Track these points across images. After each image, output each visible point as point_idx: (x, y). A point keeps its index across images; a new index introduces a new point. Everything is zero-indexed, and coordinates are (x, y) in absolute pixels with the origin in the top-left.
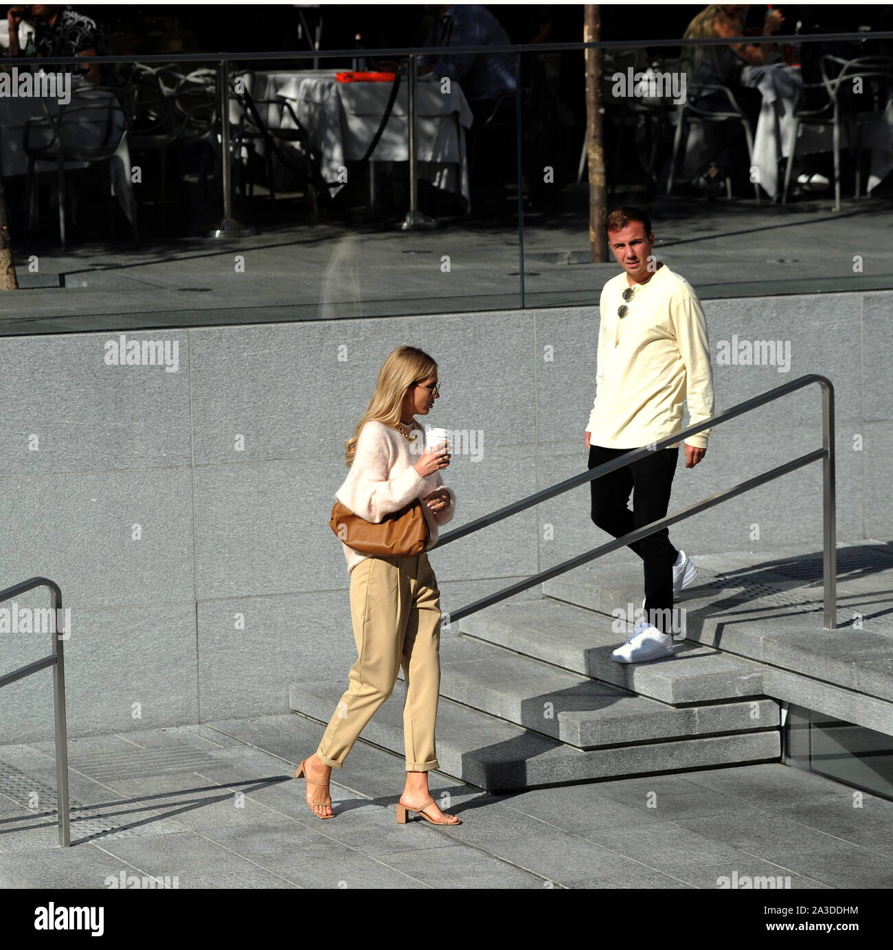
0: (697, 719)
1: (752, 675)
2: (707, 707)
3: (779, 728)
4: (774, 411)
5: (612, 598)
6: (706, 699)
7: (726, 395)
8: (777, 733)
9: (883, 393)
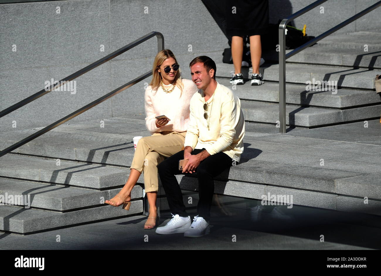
0: (110, 195)
2: (113, 190)
3: (142, 198)
6: (113, 186)
7: (53, 48)
8: (142, 201)
9: (119, 46)
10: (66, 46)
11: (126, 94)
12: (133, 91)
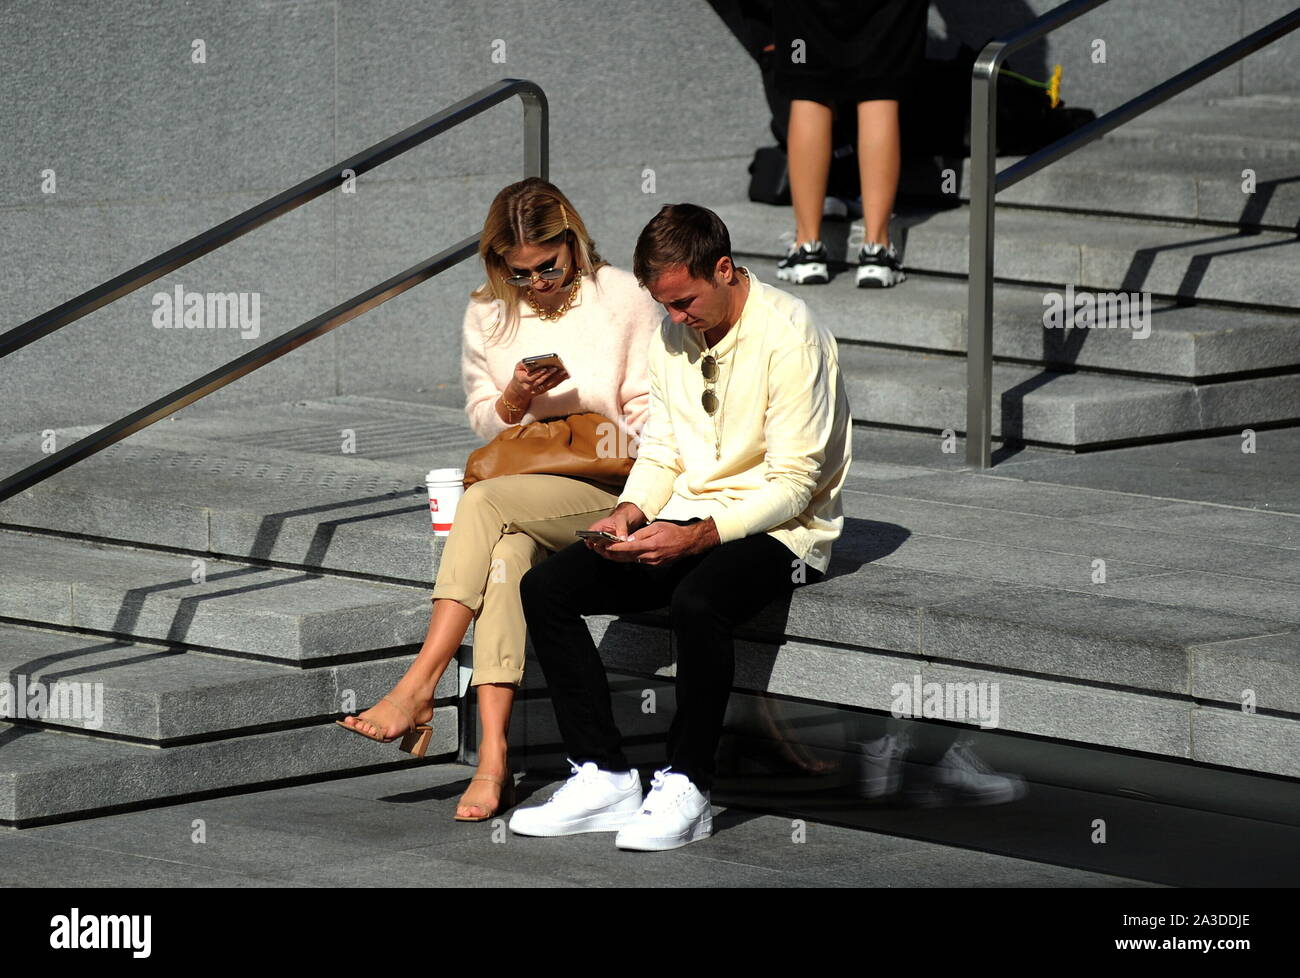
0: (336, 685)
1: (419, 608)
2: (351, 665)
3: (454, 701)
6: (350, 651)
7: (125, 133)
8: (453, 709)
10: (171, 127)
11: (389, 310)
12: (417, 300)
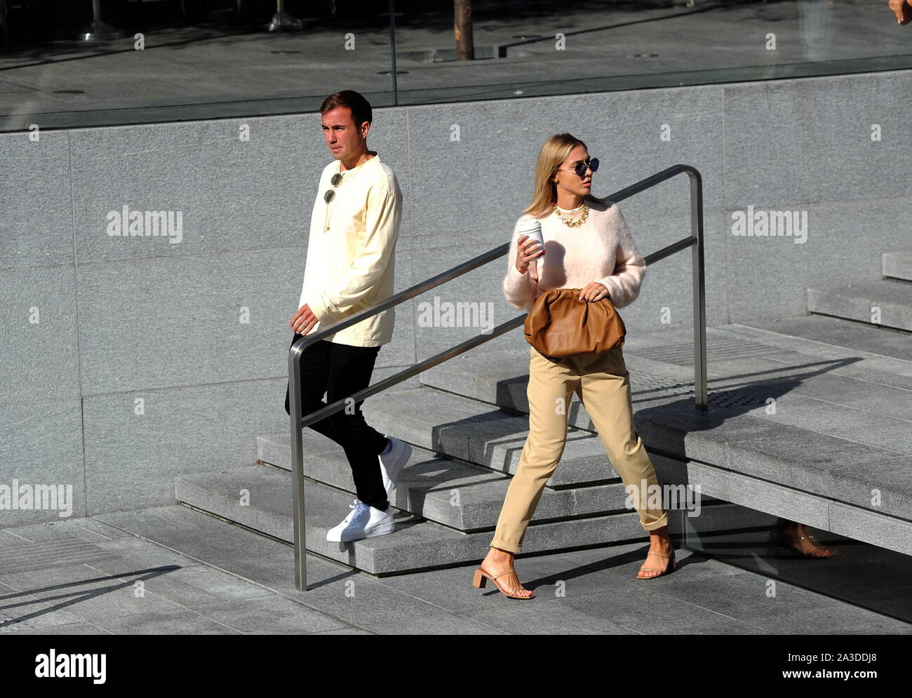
2: (585, 489)
4: (640, 202)
5: (489, 386)
6: (584, 481)
9: (744, 182)
